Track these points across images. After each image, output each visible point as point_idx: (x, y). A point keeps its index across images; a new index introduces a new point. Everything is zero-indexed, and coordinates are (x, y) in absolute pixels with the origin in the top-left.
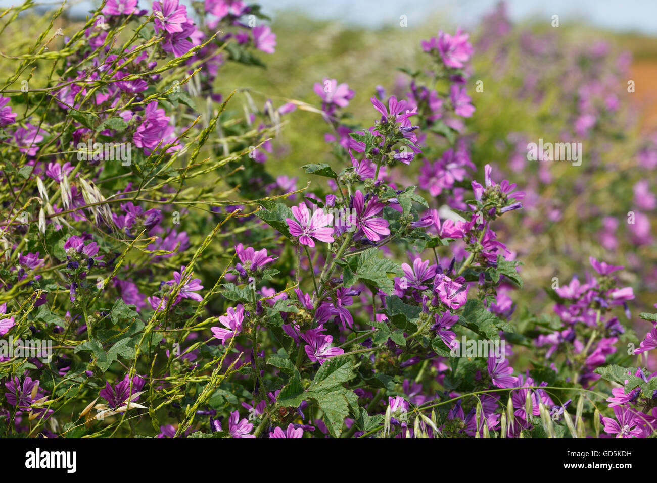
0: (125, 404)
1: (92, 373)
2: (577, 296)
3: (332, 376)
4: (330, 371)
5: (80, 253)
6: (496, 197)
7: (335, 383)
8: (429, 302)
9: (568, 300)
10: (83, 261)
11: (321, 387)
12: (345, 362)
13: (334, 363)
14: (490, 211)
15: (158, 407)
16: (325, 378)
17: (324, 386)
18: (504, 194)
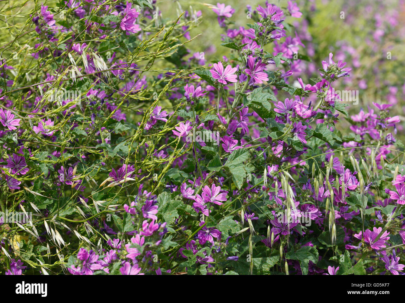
0: (124, 179)
1: (105, 164)
2: (364, 120)
3: (237, 158)
4: (236, 156)
5: (96, 97)
6: (335, 69)
7: (240, 162)
8: (290, 116)
9: (359, 123)
10: (98, 101)
11: (231, 164)
12: (244, 152)
13: (239, 151)
14: (331, 76)
15: (142, 180)
16: (234, 159)
17: (233, 164)
18: (339, 68)
